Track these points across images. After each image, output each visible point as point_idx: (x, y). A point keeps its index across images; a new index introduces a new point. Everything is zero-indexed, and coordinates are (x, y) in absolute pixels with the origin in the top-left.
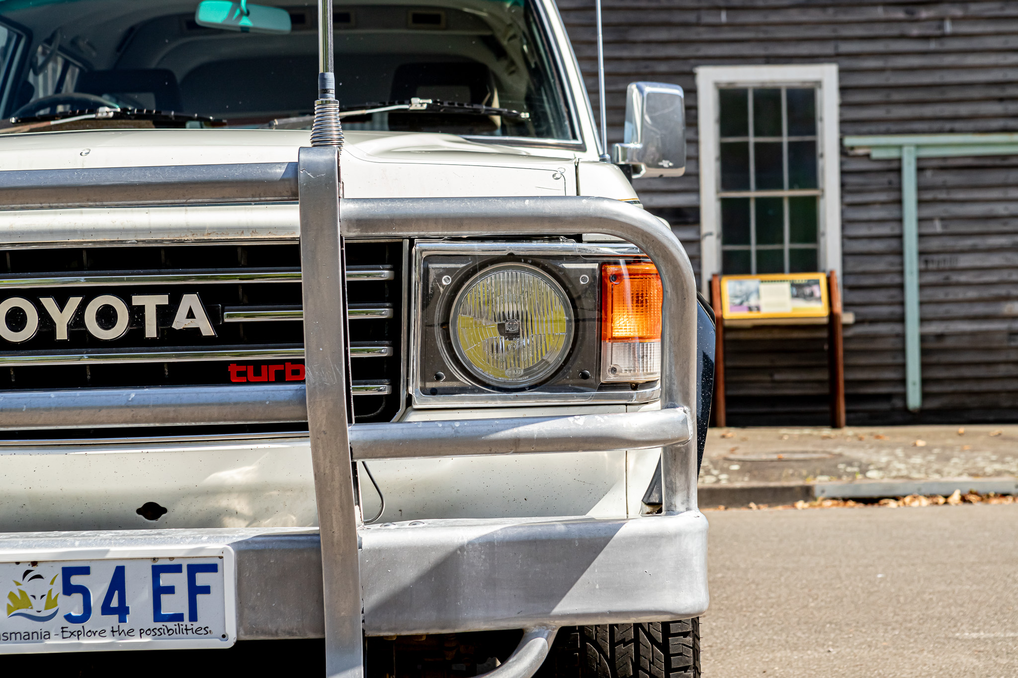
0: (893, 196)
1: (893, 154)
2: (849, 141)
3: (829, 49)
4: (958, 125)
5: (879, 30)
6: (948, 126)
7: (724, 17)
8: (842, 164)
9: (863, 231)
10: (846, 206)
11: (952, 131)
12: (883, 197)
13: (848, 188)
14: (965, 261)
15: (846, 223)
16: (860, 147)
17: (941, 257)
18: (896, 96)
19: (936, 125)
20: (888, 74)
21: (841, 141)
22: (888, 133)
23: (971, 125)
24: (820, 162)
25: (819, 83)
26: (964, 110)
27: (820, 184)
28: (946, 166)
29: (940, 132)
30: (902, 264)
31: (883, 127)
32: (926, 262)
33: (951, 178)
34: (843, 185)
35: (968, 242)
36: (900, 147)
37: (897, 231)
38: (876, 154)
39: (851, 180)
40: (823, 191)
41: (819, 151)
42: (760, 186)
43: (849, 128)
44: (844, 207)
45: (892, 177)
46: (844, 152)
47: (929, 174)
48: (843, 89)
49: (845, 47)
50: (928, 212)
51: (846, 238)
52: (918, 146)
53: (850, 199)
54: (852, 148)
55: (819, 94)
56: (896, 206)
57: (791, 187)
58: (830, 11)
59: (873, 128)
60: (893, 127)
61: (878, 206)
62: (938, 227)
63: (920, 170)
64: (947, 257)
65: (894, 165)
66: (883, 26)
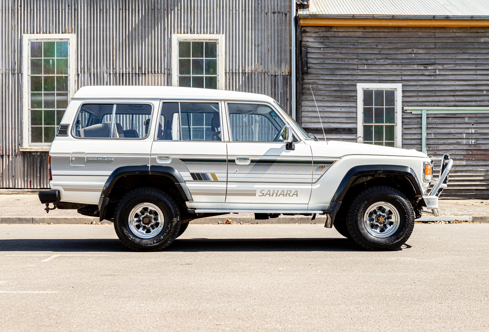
0: (419, 126)
1: (419, 112)
2: (405, 108)
3: (399, 78)
4: (440, 104)
5: (415, 73)
6: (437, 104)
7: (366, 67)
8: (402, 115)
9: (409, 137)
10: (404, 129)
11: (438, 106)
12: (415, 126)
13: (404, 123)
14: (441, 147)
15: (403, 134)
16: (408, 110)
17: (434, 146)
18: (420, 94)
19: (433, 104)
20: (418, 87)
21: (403, 108)
22: (417, 106)
23: (444, 104)
24: (396, 115)
25: (396, 89)
26: (442, 99)
27: (396, 122)
28: (436, 117)
29: (434, 106)
30: (421, 148)
31: (416, 104)
32: (429, 147)
33: (437, 121)
34: (403, 122)
35: (443, 141)
36: (422, 110)
37: (420, 138)
38: (413, 112)
39: (405, 120)
40: (397, 124)
41: (395, 111)
42: (376, 122)
43: (405, 104)
44: (403, 129)
45: (419, 120)
46: (403, 111)
47: (430, 119)
48: (403, 91)
49: (404, 78)
50: (430, 131)
51: (403, 139)
52: (427, 110)
53: (405, 127)
54: (406, 110)
55: (396, 92)
56: (420, 129)
57: (386, 123)
58: (400, 66)
59: (413, 104)
60: (419, 104)
61: (414, 129)
62: (433, 136)
63: (427, 118)
64: (436, 146)
65: (419, 116)
66: (417, 71)
